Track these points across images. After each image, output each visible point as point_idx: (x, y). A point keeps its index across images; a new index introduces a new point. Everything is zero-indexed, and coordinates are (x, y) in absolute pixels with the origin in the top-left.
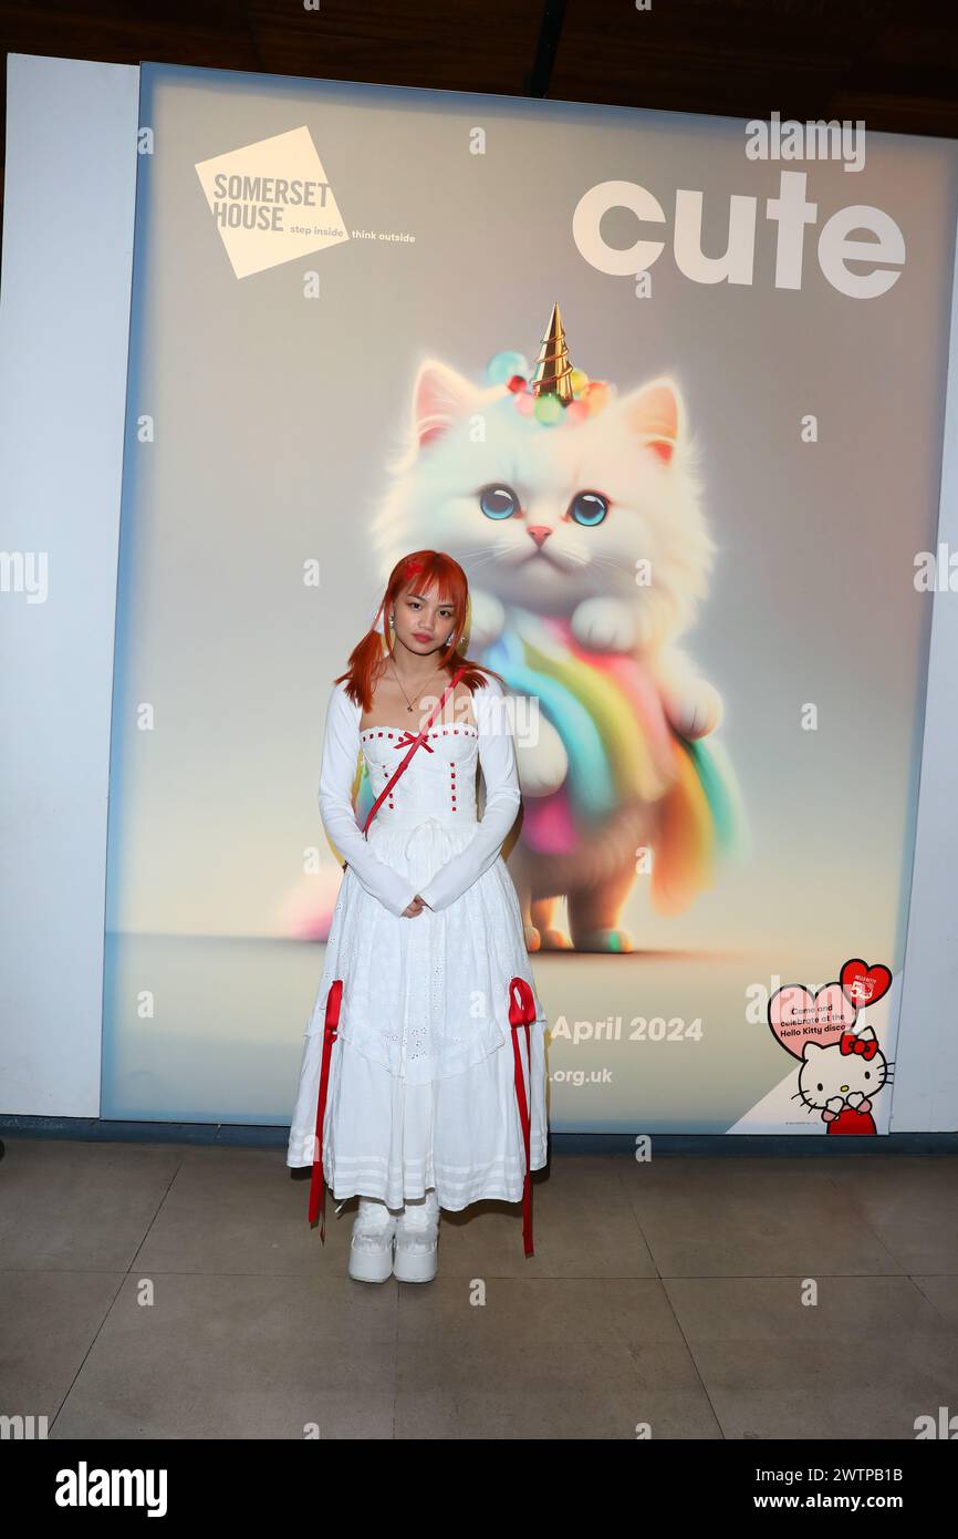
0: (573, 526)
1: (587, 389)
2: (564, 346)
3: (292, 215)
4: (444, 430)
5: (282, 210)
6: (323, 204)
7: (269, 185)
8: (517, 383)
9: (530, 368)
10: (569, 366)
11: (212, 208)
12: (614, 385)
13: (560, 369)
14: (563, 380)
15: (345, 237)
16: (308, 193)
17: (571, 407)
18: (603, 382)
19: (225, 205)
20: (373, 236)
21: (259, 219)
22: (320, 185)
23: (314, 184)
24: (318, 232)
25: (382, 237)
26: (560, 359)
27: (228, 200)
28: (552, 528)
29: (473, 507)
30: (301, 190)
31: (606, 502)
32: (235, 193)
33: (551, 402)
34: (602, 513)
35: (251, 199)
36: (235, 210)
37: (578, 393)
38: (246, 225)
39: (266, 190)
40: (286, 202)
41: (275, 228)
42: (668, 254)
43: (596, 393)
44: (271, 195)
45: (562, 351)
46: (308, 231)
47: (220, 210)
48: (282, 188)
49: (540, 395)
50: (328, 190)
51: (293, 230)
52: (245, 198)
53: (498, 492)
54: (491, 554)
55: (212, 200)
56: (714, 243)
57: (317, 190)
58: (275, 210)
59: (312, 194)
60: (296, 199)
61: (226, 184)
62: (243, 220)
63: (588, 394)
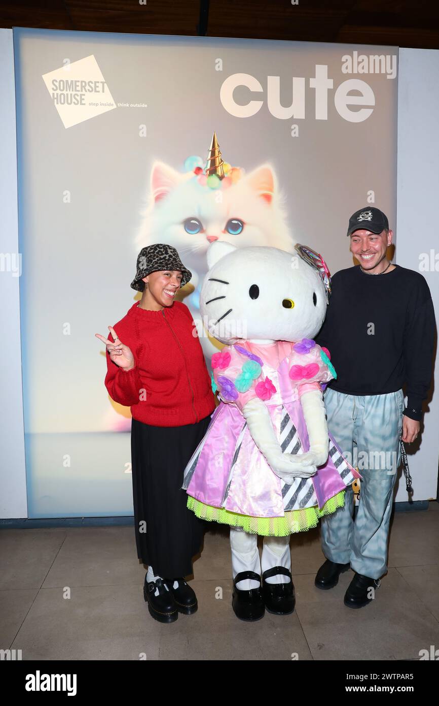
0: (228, 235)
1: (231, 171)
2: (219, 152)
3: (89, 97)
4: (166, 194)
5: (84, 95)
6: (103, 92)
7: (77, 84)
8: (198, 170)
9: (204, 163)
10: (222, 161)
11: (52, 95)
12: (243, 169)
13: (218, 164)
14: (219, 167)
15: (115, 107)
16: (96, 87)
17: (224, 180)
18: (238, 168)
19: (57, 94)
20: (128, 105)
21: (74, 100)
22: (101, 82)
23: (98, 82)
24: (102, 104)
25: (132, 105)
26: (217, 158)
27: (59, 92)
28: (217, 237)
29: (181, 229)
30: (93, 85)
31: (243, 223)
32: (62, 88)
33: (214, 178)
34: (241, 228)
35: (70, 91)
36: (62, 96)
37: (227, 174)
38: (68, 103)
39: (76, 86)
40: (86, 91)
41: (82, 104)
42: (265, 107)
43: (235, 173)
44: (79, 88)
45: (218, 154)
46: (97, 105)
47: (55, 97)
48: (84, 84)
49: (209, 175)
50: (105, 84)
51: (90, 104)
52: (67, 91)
53: (192, 221)
54: (191, 250)
55: (51, 92)
56: (286, 100)
57: (100, 85)
58: (81, 95)
59: (98, 87)
60: (91, 89)
61: (57, 84)
62: (67, 101)
63: (231, 174)
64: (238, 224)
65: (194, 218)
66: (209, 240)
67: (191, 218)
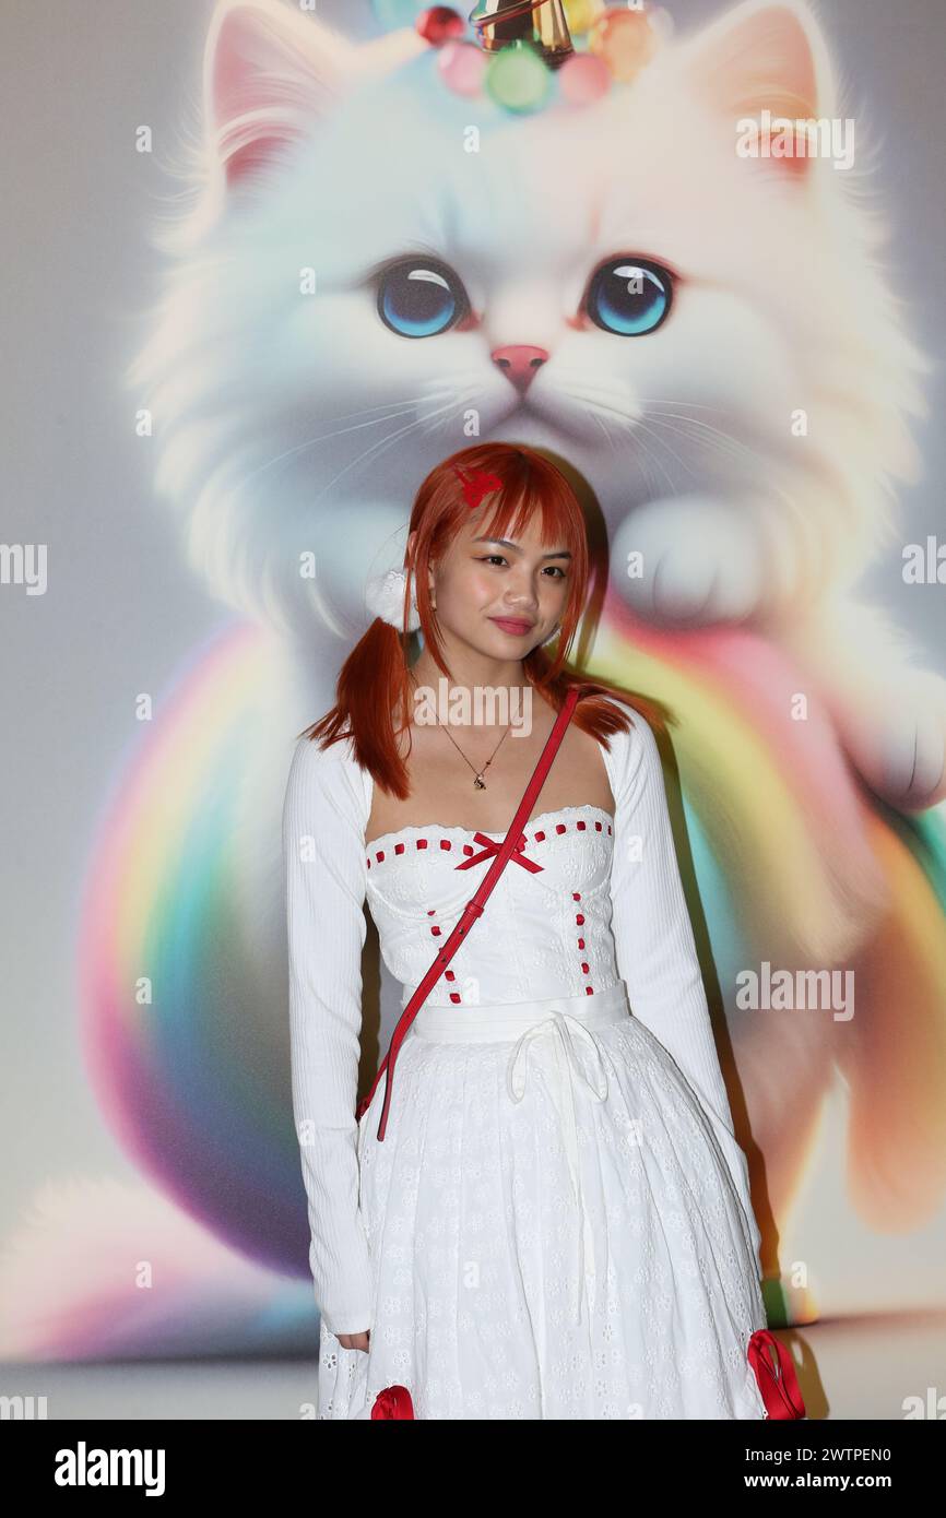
0: (595, 343)
1: (603, 25)
4: (282, 140)
8: (442, 22)
14: (545, 7)
17: (569, 70)
29: (359, 316)
31: (669, 277)
33: (520, 61)
34: (660, 304)
37: (583, 36)
43: (625, 33)
49: (496, 47)
53: (418, 275)
54: (411, 418)
63: (606, 36)
64: (646, 281)
65: (424, 256)
66: (502, 365)
67: (411, 256)
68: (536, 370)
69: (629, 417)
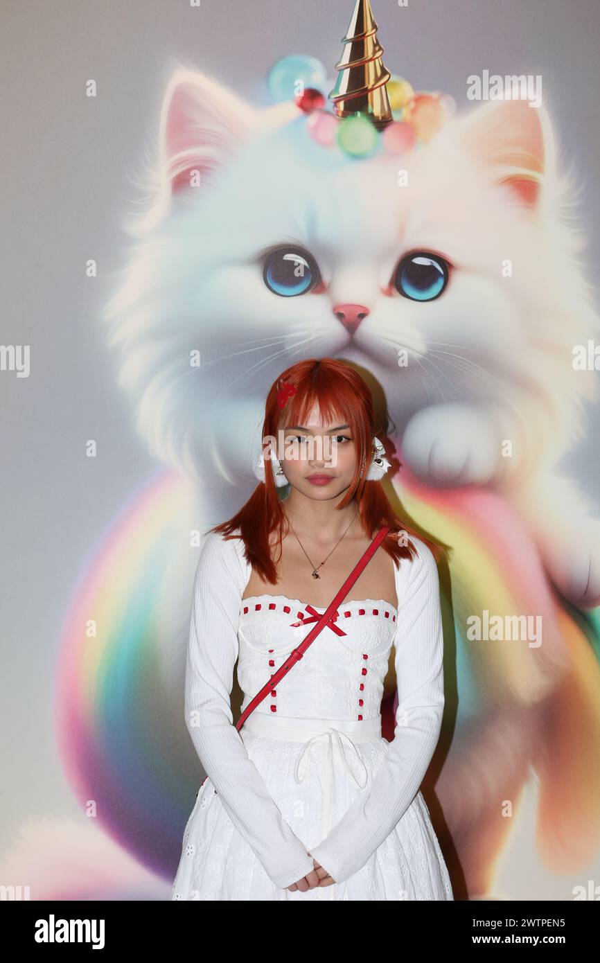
0: (399, 302)
1: (412, 105)
2: (376, 44)
4: (208, 168)
8: (311, 99)
9: (329, 76)
10: (384, 72)
12: (450, 98)
13: (372, 82)
14: (376, 93)
17: (390, 131)
18: (435, 95)
26: (371, 64)
28: (368, 307)
29: (252, 281)
31: (446, 265)
33: (360, 126)
34: (441, 282)
37: (399, 111)
43: (425, 109)
45: (375, 53)
49: (344, 116)
53: (289, 257)
54: (281, 347)
63: (414, 111)
64: (432, 268)
65: (294, 246)
66: (340, 316)
67: (285, 245)
68: (361, 320)
69: (419, 353)
